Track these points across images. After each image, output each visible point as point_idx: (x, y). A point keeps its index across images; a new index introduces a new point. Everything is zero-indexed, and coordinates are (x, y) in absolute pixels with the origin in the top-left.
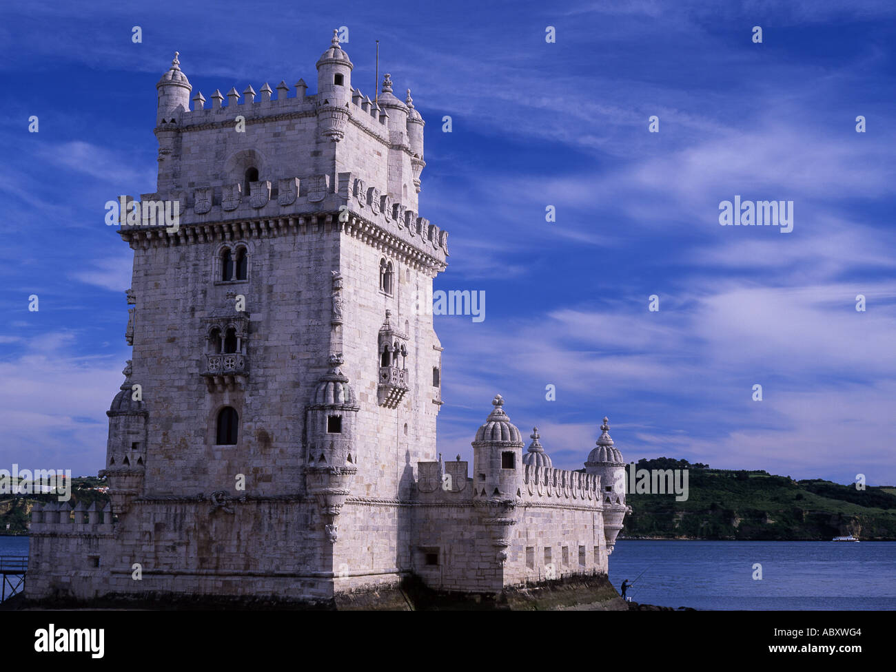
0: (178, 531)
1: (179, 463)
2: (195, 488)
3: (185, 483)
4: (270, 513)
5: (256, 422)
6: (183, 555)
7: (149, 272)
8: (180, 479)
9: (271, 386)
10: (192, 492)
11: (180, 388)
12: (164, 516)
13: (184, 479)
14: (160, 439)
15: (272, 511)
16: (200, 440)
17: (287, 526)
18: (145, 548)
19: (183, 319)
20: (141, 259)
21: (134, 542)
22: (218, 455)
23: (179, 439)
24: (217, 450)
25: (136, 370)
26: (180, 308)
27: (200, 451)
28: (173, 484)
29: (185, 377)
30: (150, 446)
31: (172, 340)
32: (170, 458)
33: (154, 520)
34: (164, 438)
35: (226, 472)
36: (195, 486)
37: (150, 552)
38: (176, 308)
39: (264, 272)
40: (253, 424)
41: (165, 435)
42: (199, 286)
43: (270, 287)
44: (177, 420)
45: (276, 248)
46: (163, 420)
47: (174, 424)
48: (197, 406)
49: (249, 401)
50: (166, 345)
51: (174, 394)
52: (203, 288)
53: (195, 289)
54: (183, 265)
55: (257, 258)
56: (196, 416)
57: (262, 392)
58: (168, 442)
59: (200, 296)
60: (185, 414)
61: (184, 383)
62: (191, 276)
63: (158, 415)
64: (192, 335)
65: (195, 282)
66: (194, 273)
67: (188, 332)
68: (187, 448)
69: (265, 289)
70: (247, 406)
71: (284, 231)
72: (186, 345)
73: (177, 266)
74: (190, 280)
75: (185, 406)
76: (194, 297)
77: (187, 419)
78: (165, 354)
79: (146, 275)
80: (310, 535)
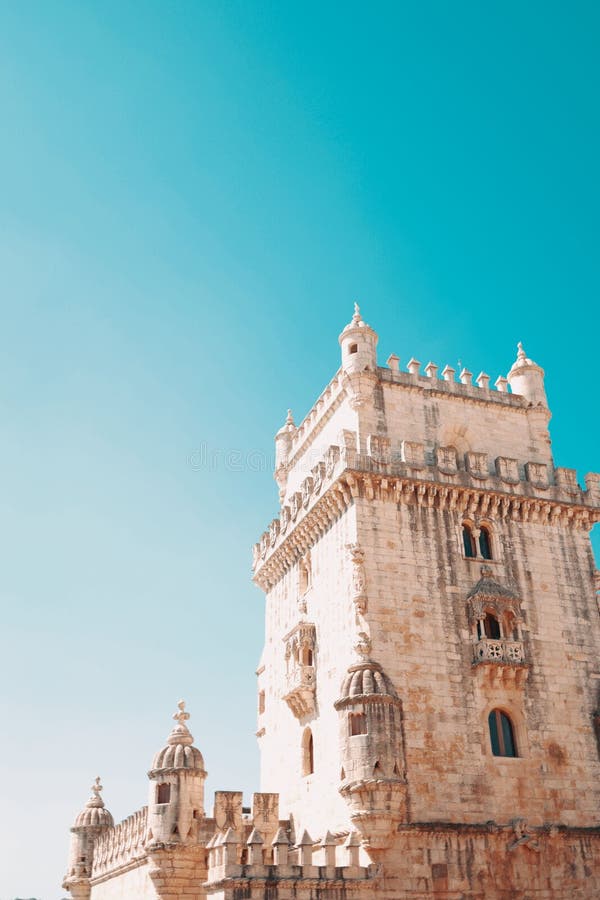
0: (466, 878)
1: (452, 778)
2: (478, 814)
3: (466, 807)
4: (583, 852)
5: (544, 731)
7: (378, 527)
8: (458, 800)
10: (473, 819)
11: (439, 677)
12: (443, 853)
13: (463, 801)
14: (421, 743)
15: (586, 849)
16: (477, 748)
19: (430, 592)
20: (366, 509)
22: (504, 770)
23: (448, 746)
24: (501, 764)
25: (377, 645)
26: (425, 579)
27: (478, 763)
28: (449, 807)
29: (444, 663)
30: (409, 751)
31: (420, 615)
32: (439, 770)
33: (430, 861)
34: (428, 741)
35: (517, 794)
36: (480, 812)
38: (419, 577)
39: (518, 556)
40: (540, 733)
41: (428, 737)
42: (445, 556)
43: (529, 574)
44: (442, 717)
45: (526, 532)
46: (422, 717)
47: (439, 723)
48: (465, 703)
49: (530, 704)
50: (413, 620)
51: (433, 684)
52: (451, 560)
53: (440, 558)
54: (420, 526)
55: (507, 539)
56: (467, 716)
57: (542, 694)
58: (433, 747)
59: (448, 568)
60: (451, 711)
61: (444, 671)
62: (433, 543)
63: (415, 710)
64: (445, 613)
65: (439, 550)
66: (438, 538)
67: (439, 608)
68: (461, 757)
69: (522, 575)
70: (528, 710)
71: (535, 516)
72: (440, 623)
73: (413, 527)
74: (432, 547)
75: (449, 701)
76: (441, 567)
77: (456, 718)
78: (413, 630)
79: (375, 529)
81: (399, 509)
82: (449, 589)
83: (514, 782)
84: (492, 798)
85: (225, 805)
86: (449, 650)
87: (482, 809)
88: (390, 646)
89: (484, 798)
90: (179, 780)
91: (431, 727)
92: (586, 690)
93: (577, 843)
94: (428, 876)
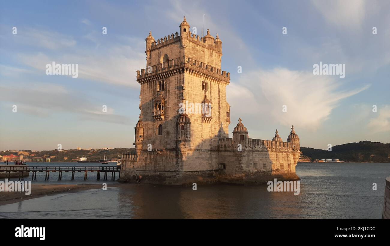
0: (150, 159)
1: (150, 141)
6: (151, 166)
7: (144, 90)
16: (155, 134)
17: (173, 157)
18: (143, 164)
19: (151, 102)
20: (142, 87)
21: (141, 162)
23: (150, 134)
24: (158, 137)
25: (142, 117)
27: (154, 137)
29: (151, 117)
30: (144, 136)
32: (148, 139)
33: (145, 156)
38: (149, 99)
39: (168, 87)
40: (165, 129)
41: (147, 133)
42: (154, 92)
43: (169, 91)
44: (150, 129)
45: (170, 80)
46: (147, 129)
47: (149, 130)
48: (154, 124)
49: (165, 123)
50: (147, 109)
52: (155, 93)
53: (153, 93)
54: (151, 87)
55: (166, 83)
57: (167, 120)
58: (148, 135)
59: (154, 95)
60: (151, 127)
62: (152, 90)
63: (146, 128)
66: (153, 89)
68: (152, 136)
69: (168, 91)
71: (172, 75)
73: (149, 88)
74: (152, 91)
75: (151, 125)
76: (153, 95)
77: (152, 129)
78: (147, 111)
80: (178, 160)
83: (160, 140)
89: (154, 144)
92: (176, 117)
93: (169, 152)
94: (145, 159)
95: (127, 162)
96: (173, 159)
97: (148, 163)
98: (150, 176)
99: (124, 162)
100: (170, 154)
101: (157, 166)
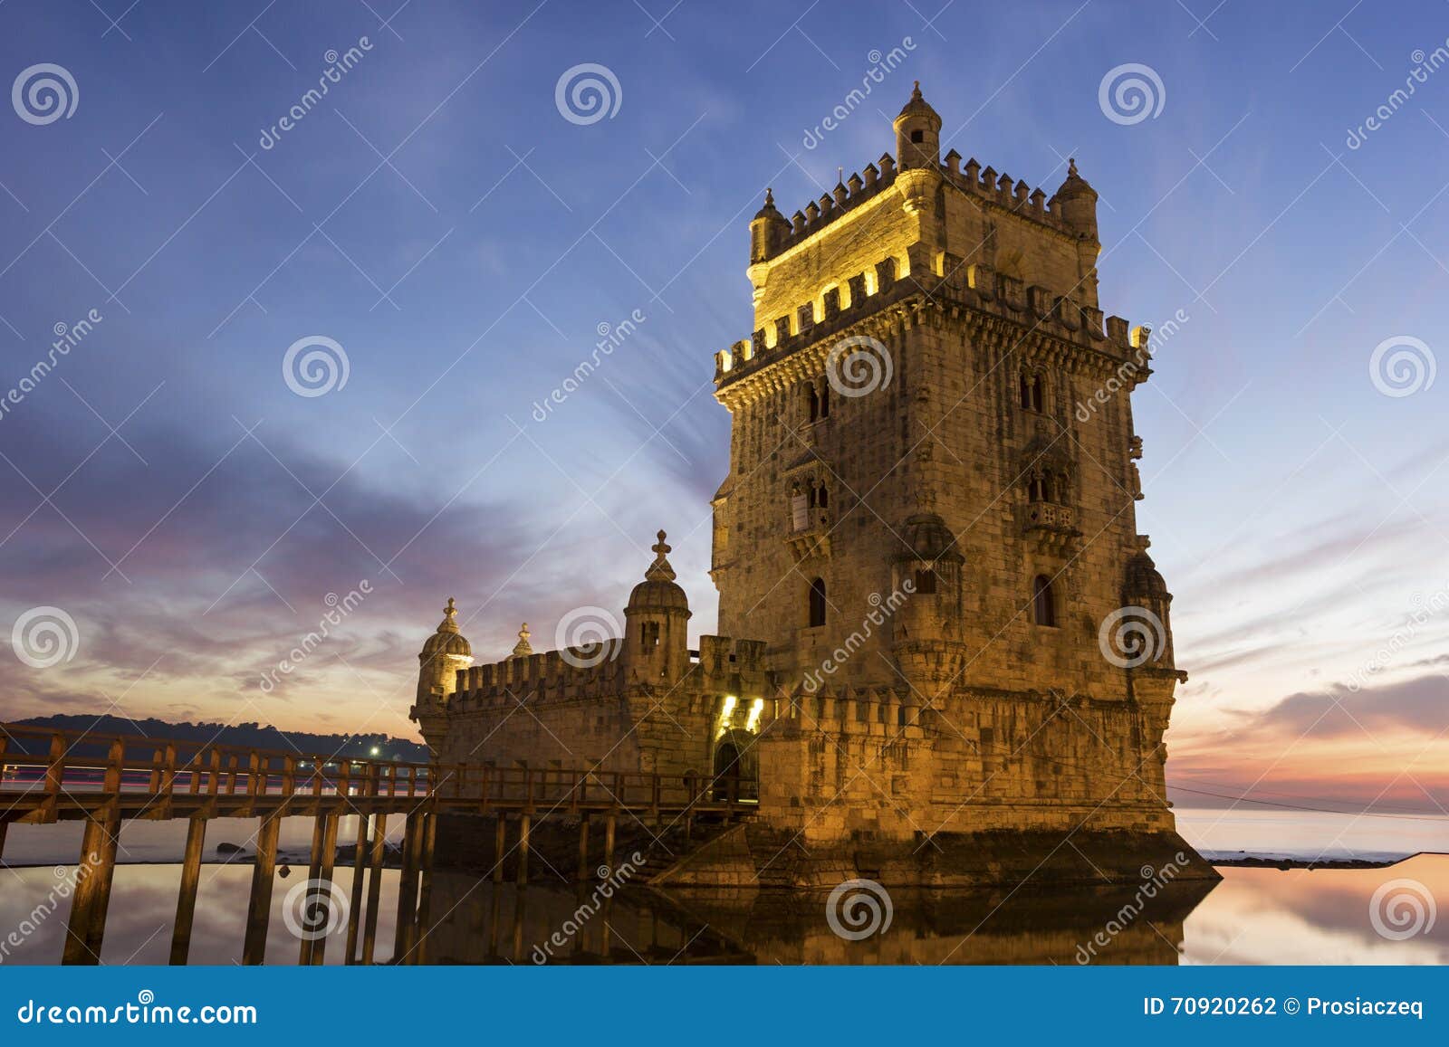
0: (1008, 742)
1: (1001, 644)
2: (1022, 682)
3: (1011, 674)
4: (1104, 723)
5: (1080, 602)
6: (1017, 777)
7: (944, 362)
8: (1004, 667)
9: (1091, 559)
10: (1017, 686)
11: (994, 537)
12: (990, 717)
13: (1010, 667)
14: (976, 606)
15: (1106, 721)
16: (1024, 615)
17: (1121, 741)
18: (971, 765)
19: (990, 444)
20: (933, 340)
21: (954, 756)
22: (1044, 639)
23: (999, 610)
24: (1042, 632)
26: (985, 428)
27: (1023, 630)
28: (998, 673)
29: (999, 523)
31: (979, 468)
32: (990, 634)
33: (979, 724)
34: (981, 605)
35: (1054, 664)
36: (1023, 679)
37: (977, 772)
38: (980, 425)
39: (1068, 412)
40: (1077, 606)
41: (982, 600)
42: (1004, 404)
43: (1076, 433)
44: (995, 582)
45: (1076, 385)
46: (978, 578)
47: (992, 587)
48: (1015, 567)
49: (1070, 574)
50: (973, 473)
51: (988, 545)
52: (1009, 410)
53: (999, 405)
54: (982, 368)
55: (1059, 391)
56: (1016, 581)
57: (1081, 565)
58: (986, 611)
59: (1005, 419)
60: (1002, 575)
61: (998, 532)
62: (993, 388)
63: (972, 570)
64: (1001, 468)
65: (999, 395)
66: (998, 381)
67: (997, 463)
68: (1009, 622)
69: (1070, 434)
70: (1068, 580)
71: (1087, 369)
72: (997, 479)
73: (975, 367)
74: (993, 393)
75: (1002, 565)
76: (999, 417)
77: (1007, 582)
78: (973, 484)
79: (941, 365)
80: (1143, 755)
81: (963, 345)
82: (1006, 442)
83: (1052, 651)
84: (1033, 666)
85: (713, 650)
86: (1003, 510)
87: (1025, 676)
88: (952, 499)
89: (1027, 665)
90: (668, 620)
91: (985, 591)
92: (1117, 563)
93: (1100, 714)
94: (977, 739)
95: (854, 749)
96: (1121, 749)
97: (1001, 760)
98: (1026, 833)
99: (830, 748)
100: (1107, 728)
101: (1053, 778)
